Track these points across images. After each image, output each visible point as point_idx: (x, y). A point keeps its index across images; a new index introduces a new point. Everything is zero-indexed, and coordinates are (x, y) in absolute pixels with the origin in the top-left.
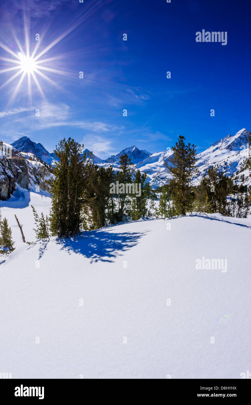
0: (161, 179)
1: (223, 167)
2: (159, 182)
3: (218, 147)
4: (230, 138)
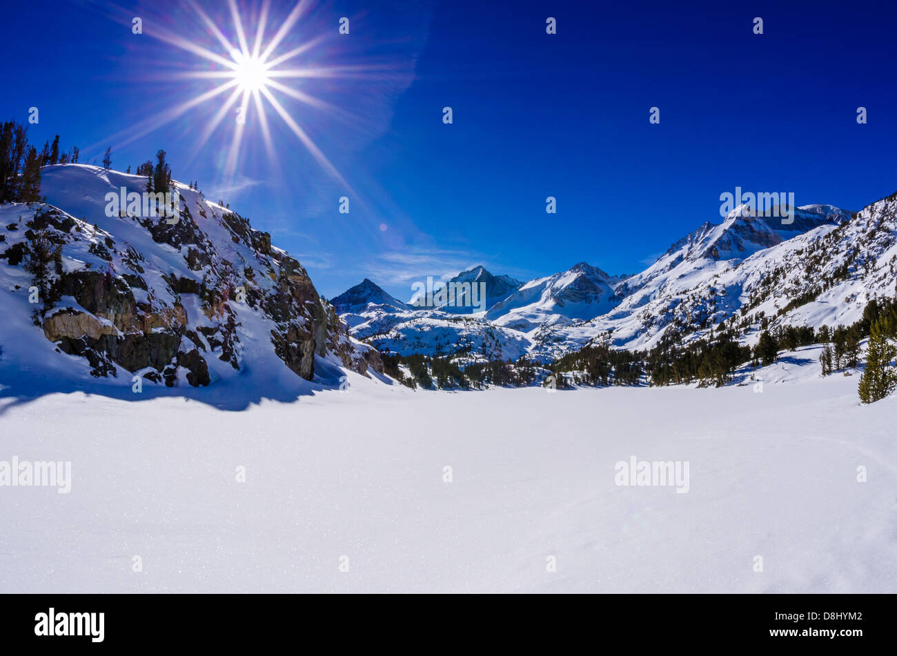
0: (555, 341)
1: (708, 299)
2: (550, 349)
3: (682, 255)
4: (710, 231)
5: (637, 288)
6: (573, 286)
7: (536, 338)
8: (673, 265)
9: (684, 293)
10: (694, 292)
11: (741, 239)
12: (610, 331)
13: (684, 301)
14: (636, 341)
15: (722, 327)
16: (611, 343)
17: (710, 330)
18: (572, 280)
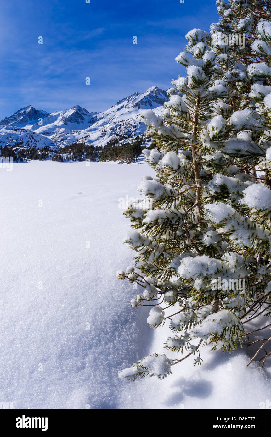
0: (61, 140)
1: (132, 125)
2: (59, 143)
3: (123, 106)
4: (138, 96)
5: (101, 119)
6: (72, 116)
7: (53, 139)
8: (119, 110)
9: (122, 122)
10: (126, 122)
11: (152, 101)
12: (86, 137)
13: (121, 125)
14: (97, 142)
15: (138, 138)
16: (86, 142)
17: (132, 139)
18: (72, 113)
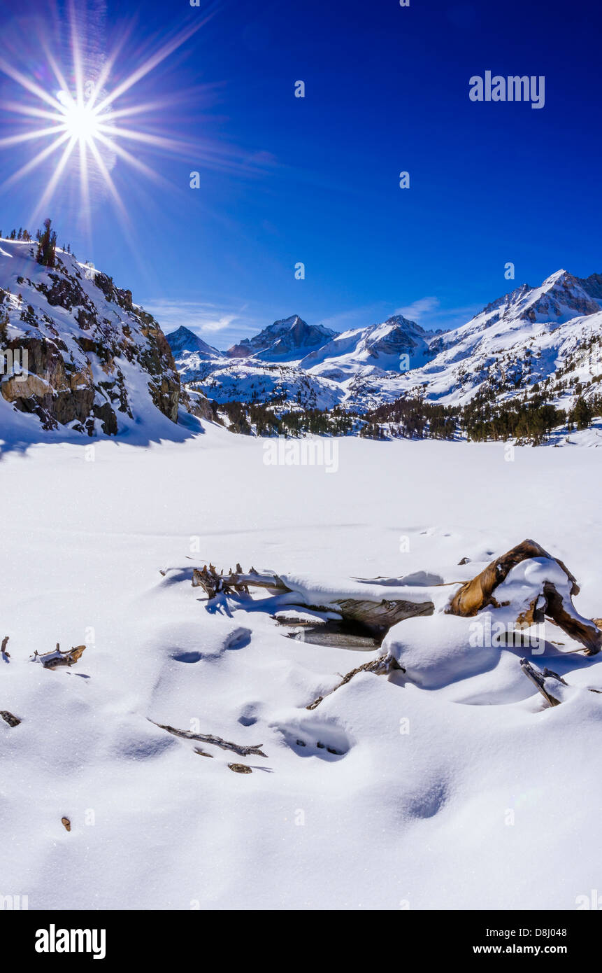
0: (369, 392)
1: (523, 360)
2: (364, 399)
3: (498, 315)
4: (527, 293)
5: (452, 344)
6: (388, 339)
7: (351, 389)
8: (489, 324)
9: (500, 352)
10: (509, 352)
12: (425, 385)
13: (499, 360)
14: (450, 397)
15: (536, 389)
16: (425, 397)
17: (524, 390)
18: (388, 333)
